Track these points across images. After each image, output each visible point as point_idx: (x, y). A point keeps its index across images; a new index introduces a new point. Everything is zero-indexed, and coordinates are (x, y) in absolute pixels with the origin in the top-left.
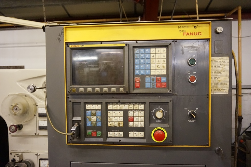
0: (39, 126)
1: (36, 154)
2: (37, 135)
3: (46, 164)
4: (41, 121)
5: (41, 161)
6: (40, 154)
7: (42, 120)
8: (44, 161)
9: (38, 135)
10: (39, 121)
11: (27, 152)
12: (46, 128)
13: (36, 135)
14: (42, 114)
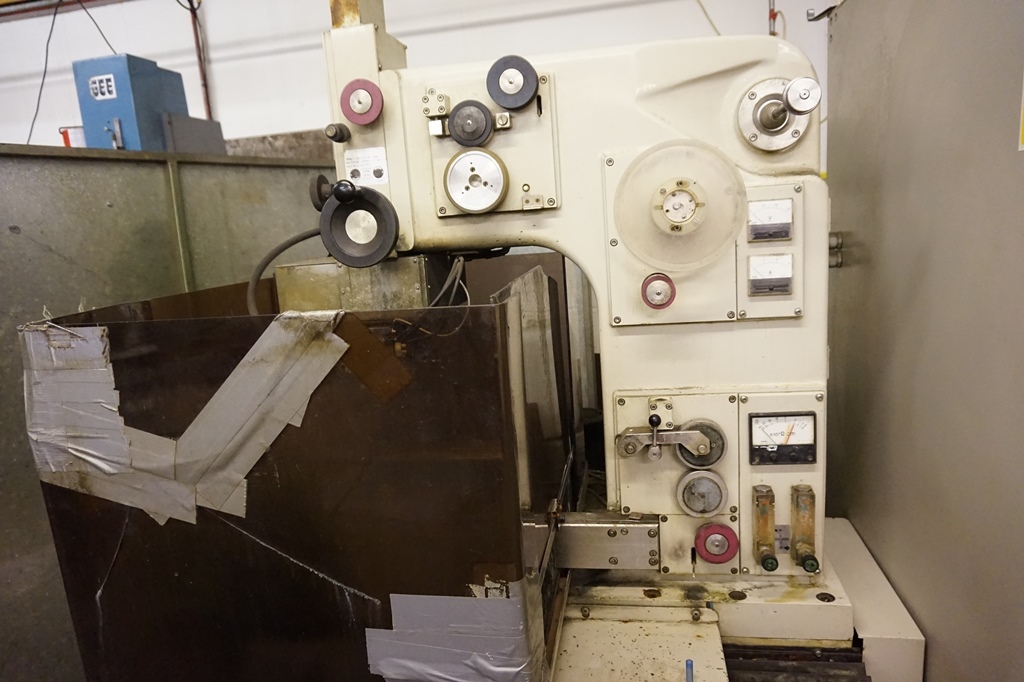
0: (751, 278)
1: (732, 399)
2: (739, 319)
3: (776, 434)
4: (761, 258)
5: (757, 422)
6: (747, 395)
7: (764, 255)
8: (767, 423)
9: (743, 319)
10: (751, 258)
11: (685, 391)
12: (787, 285)
13: (735, 319)
14: (763, 227)
